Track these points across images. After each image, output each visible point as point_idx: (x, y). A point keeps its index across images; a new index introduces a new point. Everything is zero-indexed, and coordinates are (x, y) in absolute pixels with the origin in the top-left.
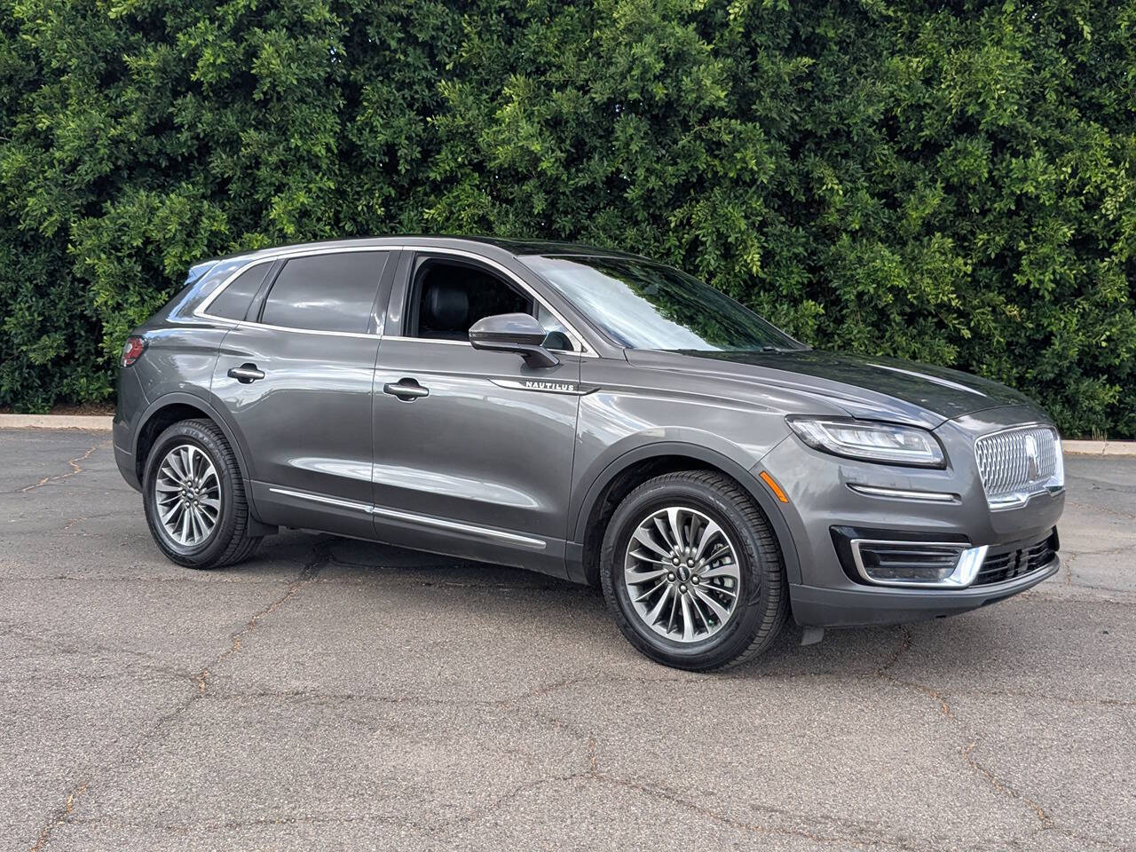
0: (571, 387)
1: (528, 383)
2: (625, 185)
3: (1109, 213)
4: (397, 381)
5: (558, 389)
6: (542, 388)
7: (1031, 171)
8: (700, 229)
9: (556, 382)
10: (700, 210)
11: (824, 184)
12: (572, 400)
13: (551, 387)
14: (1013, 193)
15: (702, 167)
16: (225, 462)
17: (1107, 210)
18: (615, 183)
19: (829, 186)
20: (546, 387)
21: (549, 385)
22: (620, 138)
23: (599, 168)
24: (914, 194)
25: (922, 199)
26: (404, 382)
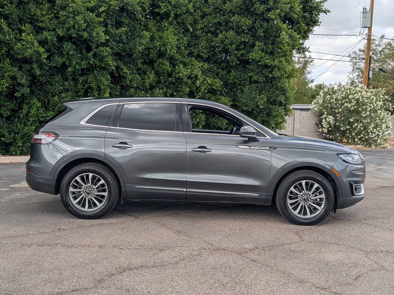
0: (268, 148)
1: (252, 147)
2: (67, 67)
3: (198, 85)
4: (197, 147)
5: (263, 148)
6: (257, 148)
7: (181, 70)
8: (91, 84)
9: (262, 146)
10: (91, 78)
11: (123, 70)
12: (269, 152)
13: (260, 148)
14: (175, 77)
15: (92, 63)
16: (111, 178)
17: (197, 84)
18: (64, 66)
19: (125, 71)
20: (258, 148)
21: (259, 147)
22: (66, 50)
23: (59, 60)
24: (146, 75)
25: (149, 77)
26: (200, 147)
